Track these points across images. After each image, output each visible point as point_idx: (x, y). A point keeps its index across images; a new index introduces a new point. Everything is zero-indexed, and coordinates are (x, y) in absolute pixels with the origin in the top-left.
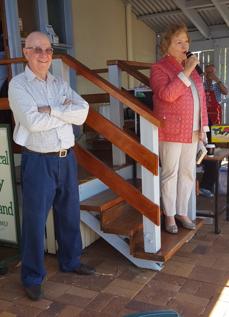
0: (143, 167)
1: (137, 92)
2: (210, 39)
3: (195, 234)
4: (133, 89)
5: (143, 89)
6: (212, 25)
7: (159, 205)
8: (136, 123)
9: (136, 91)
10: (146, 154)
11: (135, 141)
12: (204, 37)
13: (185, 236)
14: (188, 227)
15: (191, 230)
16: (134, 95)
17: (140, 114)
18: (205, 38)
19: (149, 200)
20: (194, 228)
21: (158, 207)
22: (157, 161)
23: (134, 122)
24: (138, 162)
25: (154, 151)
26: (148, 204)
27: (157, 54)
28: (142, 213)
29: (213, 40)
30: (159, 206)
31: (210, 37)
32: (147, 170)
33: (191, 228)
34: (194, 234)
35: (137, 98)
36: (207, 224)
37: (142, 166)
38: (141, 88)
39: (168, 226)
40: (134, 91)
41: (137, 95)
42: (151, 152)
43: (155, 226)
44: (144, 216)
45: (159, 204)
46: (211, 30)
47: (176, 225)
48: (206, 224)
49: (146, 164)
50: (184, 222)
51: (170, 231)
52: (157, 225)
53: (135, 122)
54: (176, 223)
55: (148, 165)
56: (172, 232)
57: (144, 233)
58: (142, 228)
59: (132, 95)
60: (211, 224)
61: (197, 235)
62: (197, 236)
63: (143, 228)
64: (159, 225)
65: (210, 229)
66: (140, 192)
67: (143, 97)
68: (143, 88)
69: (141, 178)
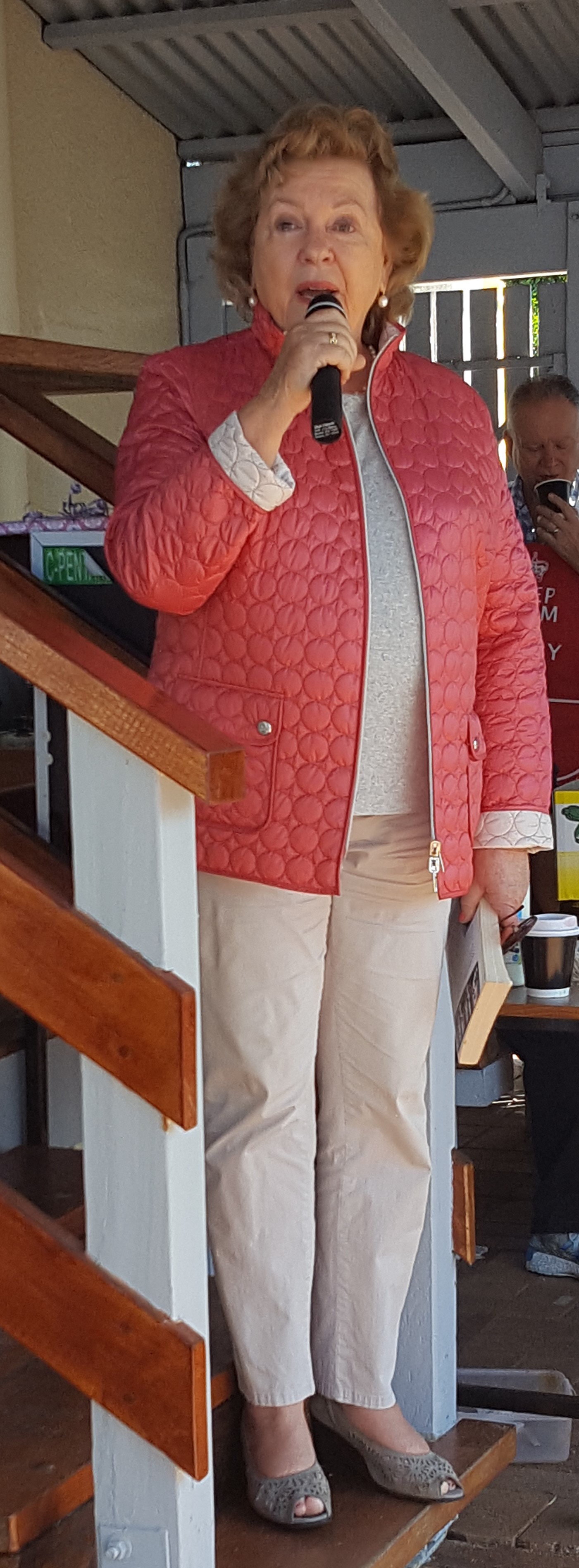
0: (89, 1069)
1: (45, 548)
2: (541, 196)
3: (450, 1536)
4: (21, 529)
5: (85, 529)
6: (551, 103)
7: (205, 1333)
8: (43, 760)
9: (40, 540)
10: (115, 976)
11: (33, 885)
12: (504, 186)
13: (383, 1547)
14: (400, 1485)
15: (424, 1502)
16: (28, 566)
17: (66, 701)
18: (509, 192)
19: (132, 1298)
20: (445, 1487)
21: (196, 1347)
22: (186, 1024)
23: (30, 755)
24: (54, 1035)
25: (166, 957)
26: (126, 1327)
27: (184, 285)
28: (87, 1386)
29: (559, 205)
30: (202, 1340)
31: (543, 183)
32: (117, 1086)
33: (422, 1494)
34: (441, 1535)
35: (44, 590)
36: (535, 1465)
37: (84, 1060)
38: (73, 518)
39: (266, 1476)
40: (25, 538)
41: (50, 565)
42: (145, 964)
43: (174, 1475)
44: (97, 1411)
45: (202, 1327)
46: (548, 138)
47: (318, 1467)
48: (523, 1465)
49: (113, 1046)
50: (378, 1450)
51: (281, 1516)
52: (192, 1474)
53: (32, 754)
54: (320, 1459)
55: (123, 1051)
56: (294, 1520)
57: (102, 1532)
58: (86, 1498)
59: (18, 571)
60: (558, 1465)
61: (463, 1539)
62: (464, 1549)
63: (92, 1499)
64: (205, 1472)
65: (550, 1495)
66: (69, 1241)
67: (88, 580)
68: (87, 525)
69: (77, 1147)
